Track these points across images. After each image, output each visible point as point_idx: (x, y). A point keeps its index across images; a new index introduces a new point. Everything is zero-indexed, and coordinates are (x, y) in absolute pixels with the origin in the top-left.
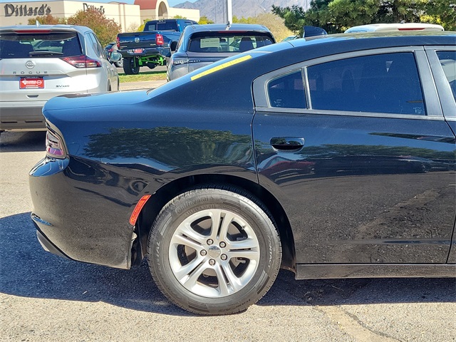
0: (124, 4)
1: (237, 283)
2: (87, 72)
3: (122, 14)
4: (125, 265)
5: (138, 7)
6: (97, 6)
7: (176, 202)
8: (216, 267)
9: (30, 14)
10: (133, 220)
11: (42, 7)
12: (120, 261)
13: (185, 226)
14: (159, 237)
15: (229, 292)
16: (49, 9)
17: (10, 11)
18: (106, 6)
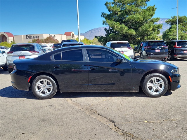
0: (61, 34)
1: (49, 93)
2: (35, 54)
3: (61, 37)
4: (28, 90)
5: (66, 35)
6: (53, 35)
7: (37, 78)
8: (45, 90)
9: (33, 38)
10: (29, 81)
11: (37, 36)
12: (27, 90)
13: (39, 82)
14: (34, 84)
15: (47, 95)
16: (39, 36)
17: (27, 37)
18: (56, 35)
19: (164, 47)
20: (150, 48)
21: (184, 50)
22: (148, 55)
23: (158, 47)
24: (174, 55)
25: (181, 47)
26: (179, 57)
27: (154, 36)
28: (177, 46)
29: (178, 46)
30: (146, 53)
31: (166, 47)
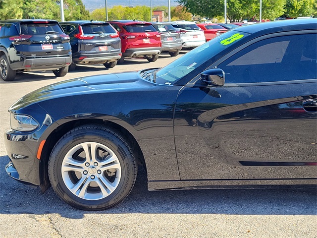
19: (60, 38)
20: (27, 41)
21: (100, 46)
22: (22, 59)
23: (48, 37)
24: (79, 57)
25: (92, 38)
26: (90, 63)
27: (13, 9)
28: (83, 35)
29: (86, 36)
30: (18, 53)
31: (66, 38)
